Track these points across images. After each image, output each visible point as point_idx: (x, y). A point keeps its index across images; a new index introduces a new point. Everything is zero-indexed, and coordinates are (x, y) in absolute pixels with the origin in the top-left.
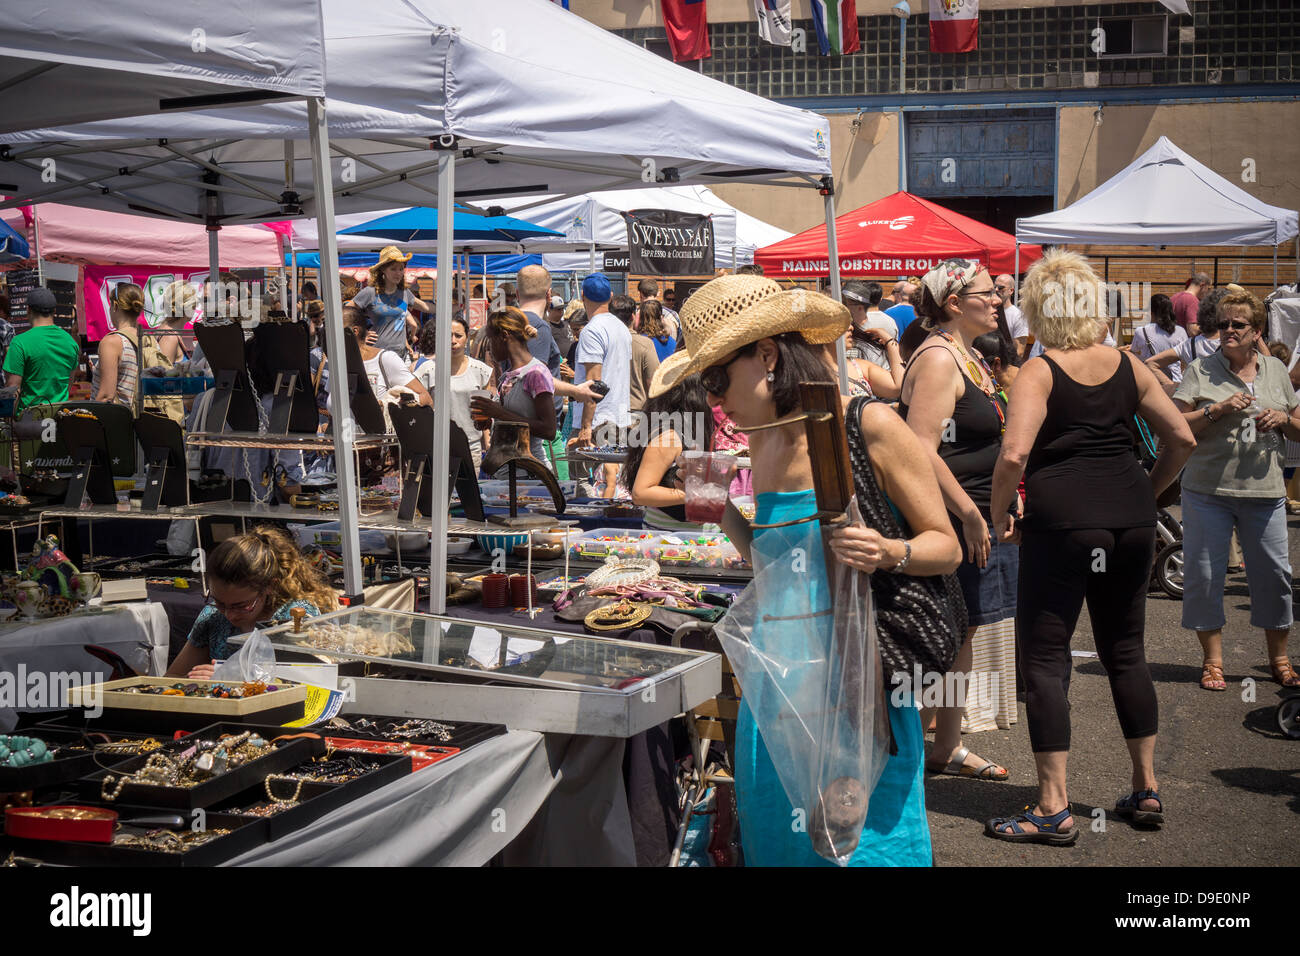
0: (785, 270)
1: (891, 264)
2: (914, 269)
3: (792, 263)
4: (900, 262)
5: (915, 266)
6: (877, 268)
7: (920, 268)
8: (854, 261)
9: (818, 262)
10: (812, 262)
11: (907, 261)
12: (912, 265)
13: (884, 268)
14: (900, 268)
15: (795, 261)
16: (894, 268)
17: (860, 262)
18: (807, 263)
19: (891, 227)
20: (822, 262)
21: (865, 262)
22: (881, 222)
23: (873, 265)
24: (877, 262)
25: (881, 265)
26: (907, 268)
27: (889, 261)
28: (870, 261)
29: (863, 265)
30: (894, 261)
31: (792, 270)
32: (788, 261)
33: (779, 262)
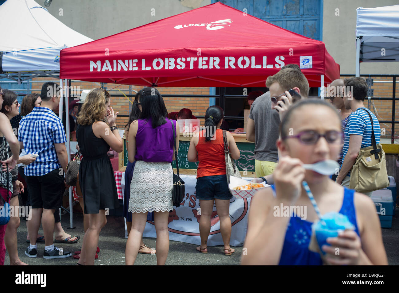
0: (91, 70)
1: (208, 63)
2: (234, 67)
3: (99, 63)
4: (218, 60)
5: (236, 64)
6: (192, 67)
7: (241, 66)
8: (167, 60)
9: (126, 61)
10: (120, 61)
11: (227, 59)
12: (231, 64)
13: (200, 67)
14: (218, 67)
15: (103, 60)
16: (211, 67)
17: (172, 60)
18: (115, 61)
19: (208, 28)
20: (131, 61)
21: (179, 60)
22: (197, 25)
23: (187, 63)
24: (192, 60)
25: (196, 63)
26: (226, 67)
27: (206, 59)
28: (184, 60)
29: (176, 63)
30: (211, 59)
31: (99, 70)
32: (95, 60)
33: (87, 62)
